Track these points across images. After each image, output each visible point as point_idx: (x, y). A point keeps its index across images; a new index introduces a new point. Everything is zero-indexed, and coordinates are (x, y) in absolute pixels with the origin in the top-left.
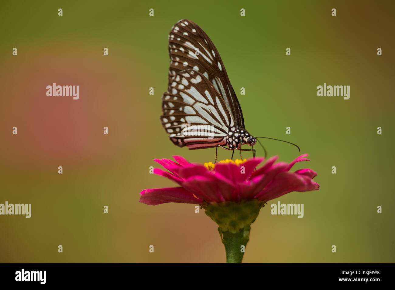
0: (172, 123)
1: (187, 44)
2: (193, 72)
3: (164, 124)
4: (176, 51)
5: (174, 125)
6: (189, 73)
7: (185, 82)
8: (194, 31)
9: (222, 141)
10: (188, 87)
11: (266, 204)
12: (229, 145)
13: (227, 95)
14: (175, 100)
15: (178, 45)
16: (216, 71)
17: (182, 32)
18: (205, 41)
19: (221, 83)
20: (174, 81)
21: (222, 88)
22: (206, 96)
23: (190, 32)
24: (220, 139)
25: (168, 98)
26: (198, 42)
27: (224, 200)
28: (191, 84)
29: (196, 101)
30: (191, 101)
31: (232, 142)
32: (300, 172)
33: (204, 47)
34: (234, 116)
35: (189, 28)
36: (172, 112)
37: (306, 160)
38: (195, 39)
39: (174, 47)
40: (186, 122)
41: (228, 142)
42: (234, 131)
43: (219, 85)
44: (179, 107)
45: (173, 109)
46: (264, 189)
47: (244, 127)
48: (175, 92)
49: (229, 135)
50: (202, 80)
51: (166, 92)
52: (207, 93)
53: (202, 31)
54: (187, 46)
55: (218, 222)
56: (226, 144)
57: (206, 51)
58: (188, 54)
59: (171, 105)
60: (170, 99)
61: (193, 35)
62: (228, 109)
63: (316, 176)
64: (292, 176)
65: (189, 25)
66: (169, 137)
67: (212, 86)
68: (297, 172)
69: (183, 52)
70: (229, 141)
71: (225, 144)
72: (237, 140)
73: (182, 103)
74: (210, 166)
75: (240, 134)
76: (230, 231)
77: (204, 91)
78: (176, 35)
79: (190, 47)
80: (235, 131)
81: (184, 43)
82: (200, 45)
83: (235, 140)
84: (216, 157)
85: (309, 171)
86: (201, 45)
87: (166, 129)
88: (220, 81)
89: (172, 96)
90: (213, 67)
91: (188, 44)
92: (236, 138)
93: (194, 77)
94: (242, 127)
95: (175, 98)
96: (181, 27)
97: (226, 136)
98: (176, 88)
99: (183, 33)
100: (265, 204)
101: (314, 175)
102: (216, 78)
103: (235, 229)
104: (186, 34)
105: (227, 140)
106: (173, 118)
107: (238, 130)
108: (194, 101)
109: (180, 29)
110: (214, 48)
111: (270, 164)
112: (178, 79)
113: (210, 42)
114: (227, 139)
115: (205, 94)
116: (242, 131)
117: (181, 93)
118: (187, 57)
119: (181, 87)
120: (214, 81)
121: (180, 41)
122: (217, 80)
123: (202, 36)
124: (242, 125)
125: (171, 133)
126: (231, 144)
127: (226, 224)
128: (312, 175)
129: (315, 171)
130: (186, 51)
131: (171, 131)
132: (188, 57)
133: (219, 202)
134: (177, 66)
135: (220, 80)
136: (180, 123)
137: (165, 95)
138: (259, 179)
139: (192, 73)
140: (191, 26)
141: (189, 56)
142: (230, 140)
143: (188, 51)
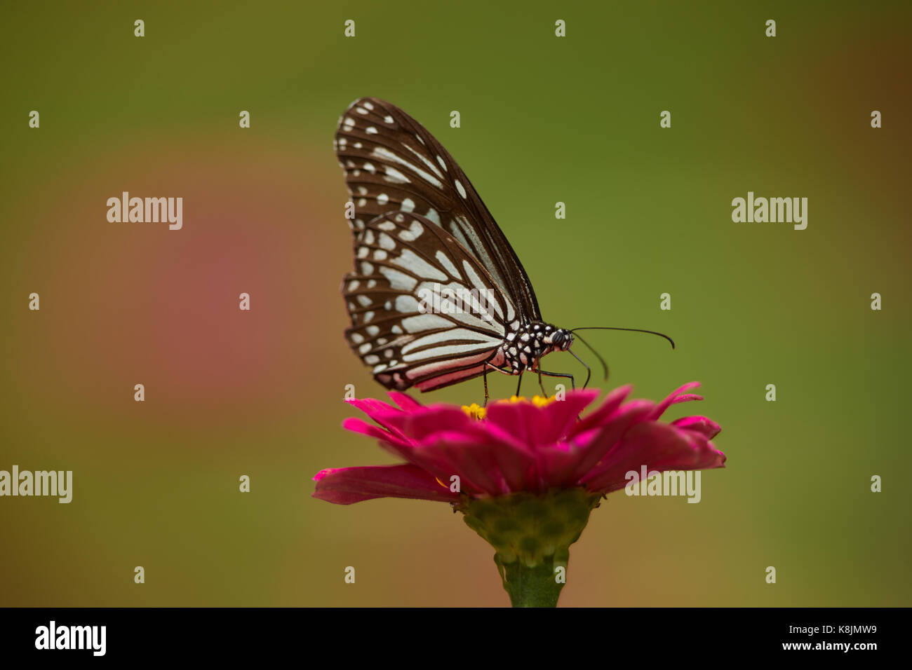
0: (372, 340)
1: (378, 153)
2: (401, 216)
3: (356, 347)
4: (357, 173)
5: (379, 345)
6: (392, 221)
7: (388, 243)
8: (389, 120)
9: (495, 359)
10: (395, 253)
11: (606, 498)
12: (512, 363)
13: (488, 252)
14: (373, 288)
15: (360, 160)
16: (454, 202)
17: (361, 127)
18: (418, 140)
19: (472, 227)
20: (363, 245)
21: (475, 237)
22: (441, 265)
23: (379, 125)
24: (488, 354)
25: (354, 285)
26: (402, 143)
27: (508, 490)
28: (401, 245)
29: (420, 281)
30: (407, 282)
31: (518, 355)
32: (683, 424)
33: (418, 151)
34: (513, 296)
35: (377, 115)
36: (369, 316)
37: (695, 399)
38: (394, 138)
39: (351, 165)
40: (405, 333)
41: (508, 356)
42: (519, 329)
43: (467, 231)
44: (384, 302)
45: (370, 309)
46: (600, 463)
47: (540, 318)
48: (368, 269)
49: (509, 341)
50: (425, 230)
51: (349, 275)
52: (441, 256)
53: (407, 118)
54: (379, 159)
55: (495, 541)
56: (505, 362)
57: (425, 160)
58: (386, 175)
59: (365, 301)
60: (360, 287)
61: (388, 129)
62: (495, 283)
63: (718, 434)
64: (665, 432)
65: (375, 109)
66: (371, 373)
67: (449, 239)
68: (676, 423)
69: (373, 173)
70: (510, 353)
71: (503, 362)
72: (527, 349)
73: (388, 290)
74: (475, 413)
75: (533, 335)
76: (522, 561)
77: (435, 254)
78: (351, 138)
79: (388, 159)
80: (522, 330)
81: (372, 151)
82: (409, 151)
83: (525, 349)
84: (486, 393)
85: (703, 422)
86: (410, 149)
87: (363, 357)
88: (467, 222)
89: (364, 280)
90: (446, 194)
91: (381, 153)
92: (525, 344)
93: (406, 227)
94: (534, 319)
95: (372, 284)
96: (358, 118)
97: (502, 345)
98: (370, 259)
99: (364, 131)
100: (602, 499)
101: (714, 432)
102: (457, 219)
103: (533, 556)
104: (372, 130)
105: (507, 353)
106: (374, 330)
107: (527, 327)
108: (415, 281)
109: (356, 123)
110: (439, 150)
111: (615, 404)
112: (370, 239)
113: (431, 139)
114: (505, 351)
115: (438, 261)
116: (537, 327)
117: (383, 270)
118: (383, 183)
119: (380, 256)
120: (453, 226)
121: (361, 149)
122: (460, 222)
123: (409, 128)
124: (535, 313)
125: (374, 365)
126: (516, 361)
127: (512, 546)
128: (710, 430)
129: (716, 422)
130: (380, 170)
131: (373, 359)
132: (386, 182)
133: (496, 493)
134: (364, 208)
135: (466, 220)
136: (392, 337)
137: (348, 281)
138: (590, 437)
139: (399, 219)
140: (380, 111)
141: (388, 179)
142: (513, 351)
143: (384, 169)
